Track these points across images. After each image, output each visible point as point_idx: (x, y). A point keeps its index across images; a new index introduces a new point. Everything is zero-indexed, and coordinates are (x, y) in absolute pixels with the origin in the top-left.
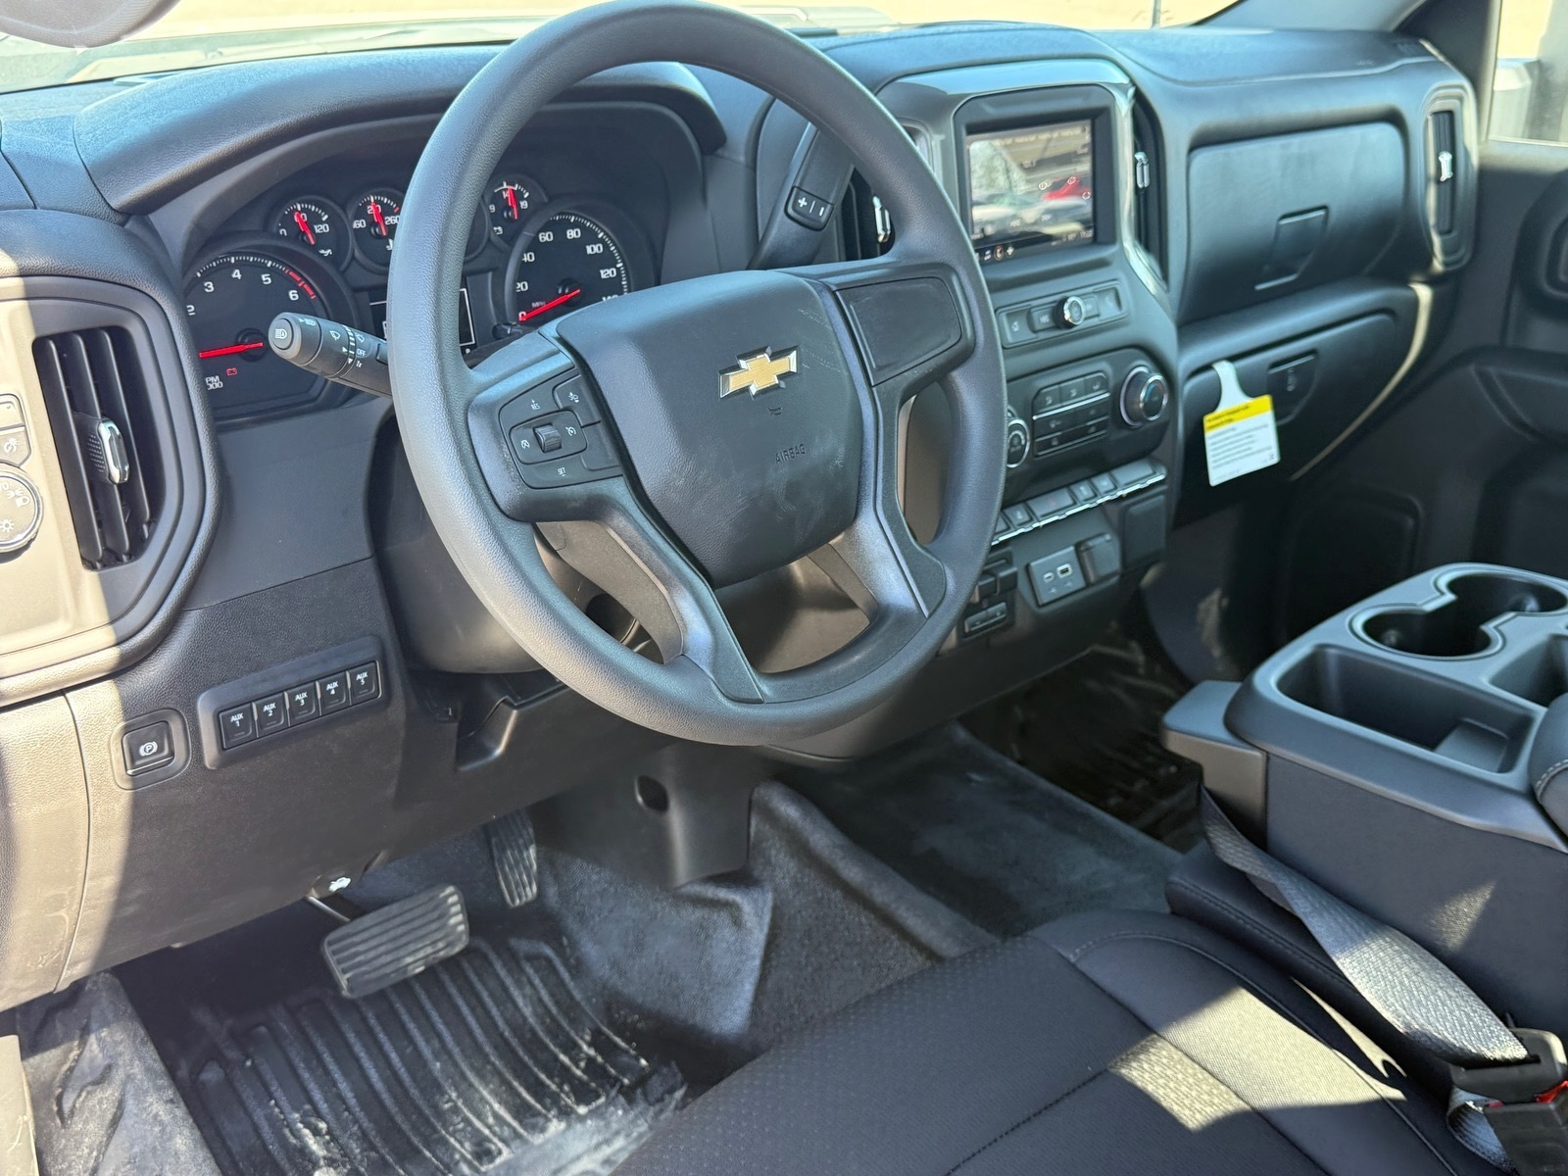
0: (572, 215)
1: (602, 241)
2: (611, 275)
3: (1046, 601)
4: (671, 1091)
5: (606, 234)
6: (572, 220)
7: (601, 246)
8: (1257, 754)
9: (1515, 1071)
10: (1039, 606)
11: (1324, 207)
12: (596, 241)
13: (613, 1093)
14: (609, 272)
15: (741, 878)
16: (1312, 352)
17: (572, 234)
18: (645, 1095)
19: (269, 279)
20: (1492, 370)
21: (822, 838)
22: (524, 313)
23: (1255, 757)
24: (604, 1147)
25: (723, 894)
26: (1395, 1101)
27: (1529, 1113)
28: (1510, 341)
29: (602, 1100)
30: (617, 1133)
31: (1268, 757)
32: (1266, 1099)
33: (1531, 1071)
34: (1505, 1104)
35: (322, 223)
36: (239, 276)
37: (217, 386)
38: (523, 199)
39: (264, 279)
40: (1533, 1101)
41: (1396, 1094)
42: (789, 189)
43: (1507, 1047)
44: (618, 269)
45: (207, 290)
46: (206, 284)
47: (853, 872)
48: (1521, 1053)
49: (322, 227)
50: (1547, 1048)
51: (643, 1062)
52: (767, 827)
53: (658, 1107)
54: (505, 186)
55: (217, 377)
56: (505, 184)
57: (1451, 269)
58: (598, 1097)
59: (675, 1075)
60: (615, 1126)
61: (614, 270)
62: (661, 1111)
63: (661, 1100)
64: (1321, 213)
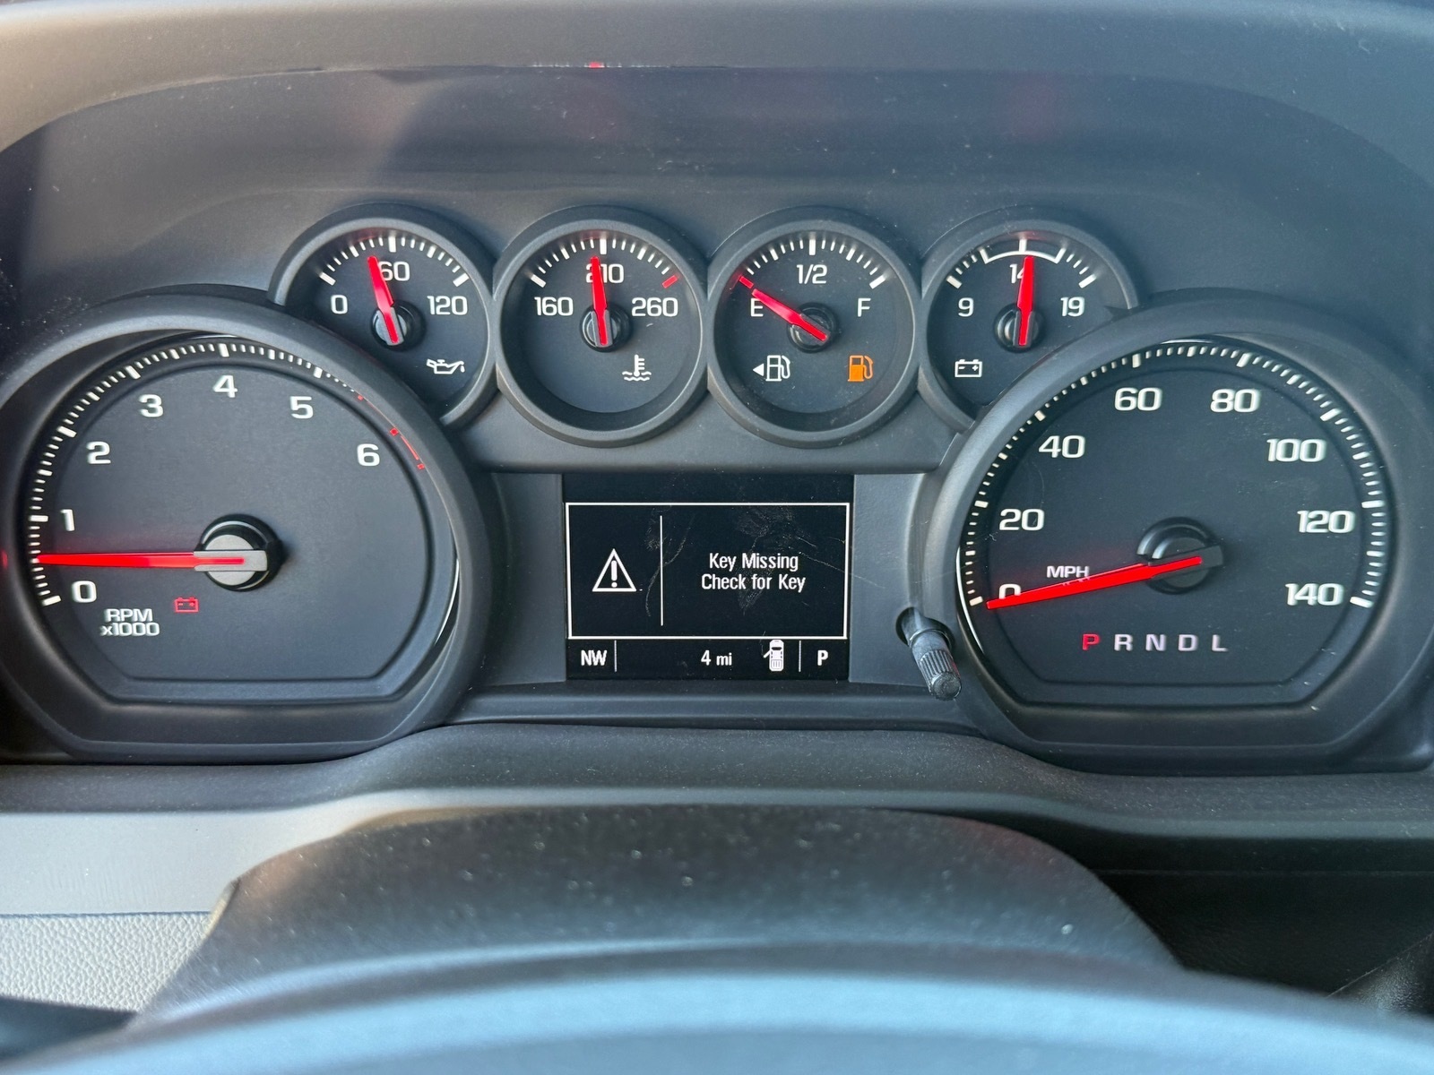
0: (1244, 347)
1: (1328, 431)
2: (1333, 528)
5: (1348, 411)
6: (1242, 363)
7: (1321, 445)
12: (1310, 425)
14: (1331, 518)
17: (1227, 400)
19: (310, 409)
22: (1017, 590)
35: (452, 291)
36: (232, 391)
37: (145, 630)
38: (1074, 291)
39: (295, 407)
44: (1364, 517)
45: (145, 413)
46: (144, 399)
49: (451, 302)
54: (1022, 250)
55: (149, 612)
56: (1023, 243)
61: (1350, 517)
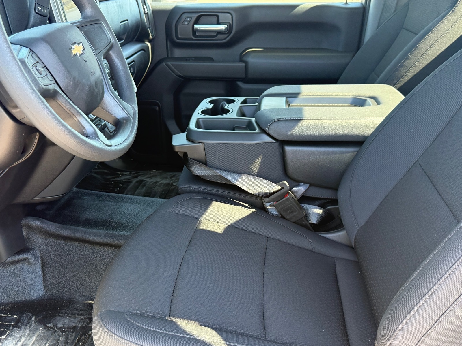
3: (112, 131)
4: (31, 319)
8: (201, 144)
9: (279, 193)
10: (111, 133)
11: (127, 20)
13: (11, 328)
15: (26, 250)
16: (133, 61)
18: (22, 323)
20: (169, 63)
21: (52, 227)
23: (201, 145)
24: (19, 342)
25: (22, 257)
26: (255, 211)
27: (284, 200)
28: (170, 56)
29: (8, 331)
30: (21, 337)
31: (204, 144)
32: (231, 222)
33: (282, 191)
34: (277, 202)
40: (284, 198)
41: (254, 210)
42: (34, 4)
43: (277, 187)
47: (67, 233)
48: (279, 188)
50: (285, 184)
51: (15, 316)
52: (29, 232)
53: (29, 325)
57: (153, 37)
58: (7, 332)
59: (29, 315)
60: (18, 336)
62: (31, 325)
63: (28, 323)
64: (127, 21)
